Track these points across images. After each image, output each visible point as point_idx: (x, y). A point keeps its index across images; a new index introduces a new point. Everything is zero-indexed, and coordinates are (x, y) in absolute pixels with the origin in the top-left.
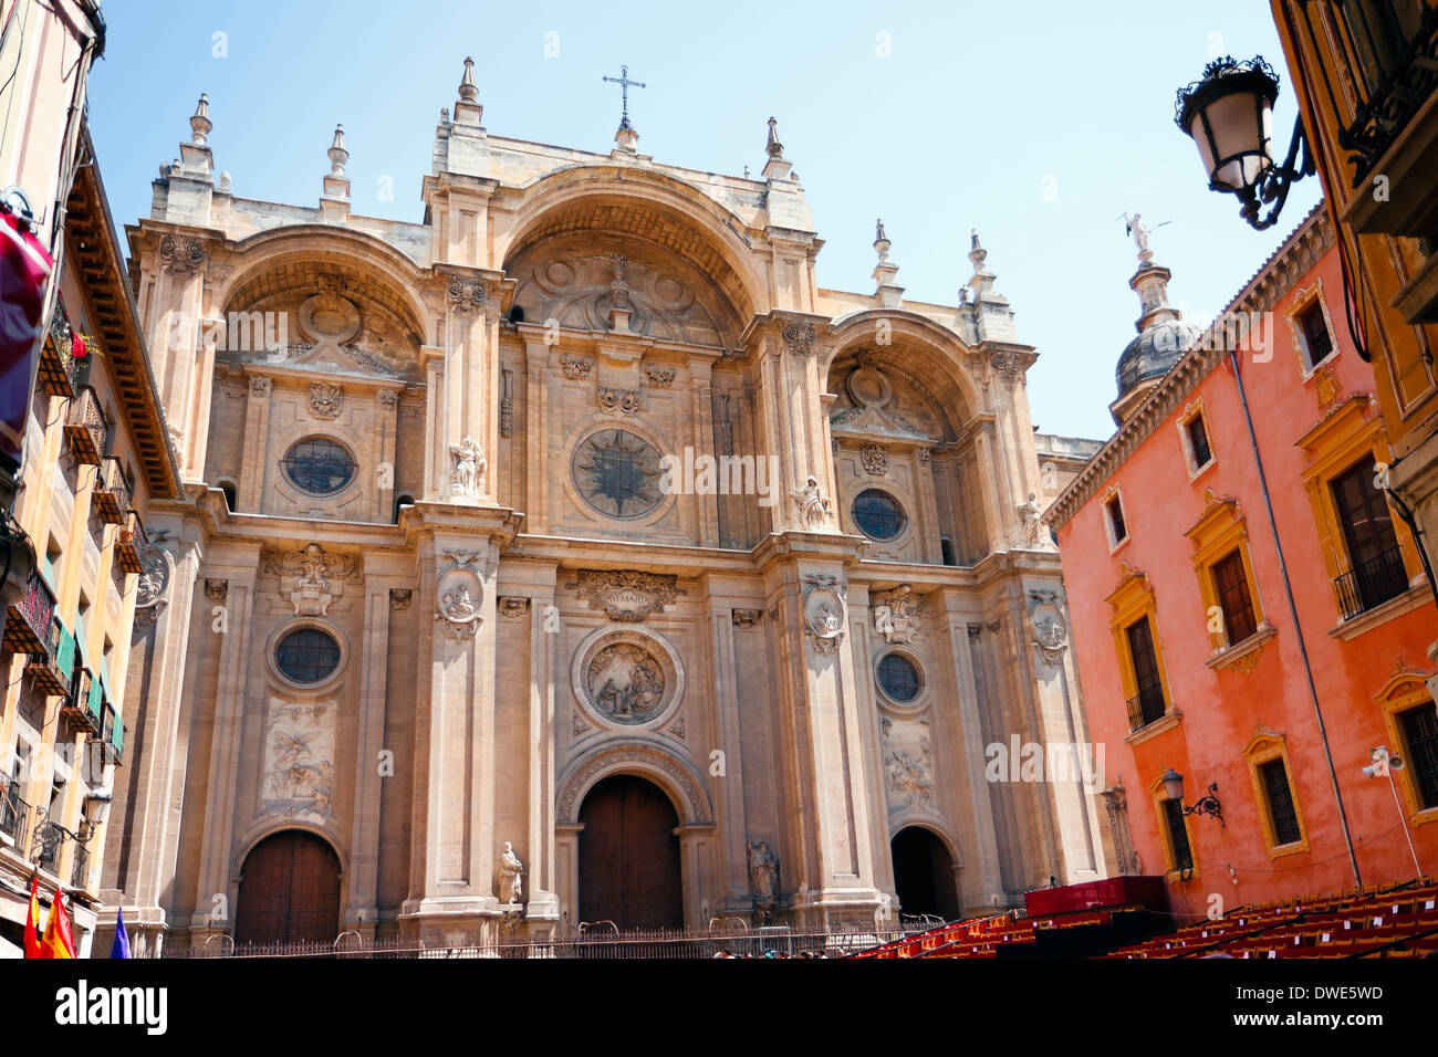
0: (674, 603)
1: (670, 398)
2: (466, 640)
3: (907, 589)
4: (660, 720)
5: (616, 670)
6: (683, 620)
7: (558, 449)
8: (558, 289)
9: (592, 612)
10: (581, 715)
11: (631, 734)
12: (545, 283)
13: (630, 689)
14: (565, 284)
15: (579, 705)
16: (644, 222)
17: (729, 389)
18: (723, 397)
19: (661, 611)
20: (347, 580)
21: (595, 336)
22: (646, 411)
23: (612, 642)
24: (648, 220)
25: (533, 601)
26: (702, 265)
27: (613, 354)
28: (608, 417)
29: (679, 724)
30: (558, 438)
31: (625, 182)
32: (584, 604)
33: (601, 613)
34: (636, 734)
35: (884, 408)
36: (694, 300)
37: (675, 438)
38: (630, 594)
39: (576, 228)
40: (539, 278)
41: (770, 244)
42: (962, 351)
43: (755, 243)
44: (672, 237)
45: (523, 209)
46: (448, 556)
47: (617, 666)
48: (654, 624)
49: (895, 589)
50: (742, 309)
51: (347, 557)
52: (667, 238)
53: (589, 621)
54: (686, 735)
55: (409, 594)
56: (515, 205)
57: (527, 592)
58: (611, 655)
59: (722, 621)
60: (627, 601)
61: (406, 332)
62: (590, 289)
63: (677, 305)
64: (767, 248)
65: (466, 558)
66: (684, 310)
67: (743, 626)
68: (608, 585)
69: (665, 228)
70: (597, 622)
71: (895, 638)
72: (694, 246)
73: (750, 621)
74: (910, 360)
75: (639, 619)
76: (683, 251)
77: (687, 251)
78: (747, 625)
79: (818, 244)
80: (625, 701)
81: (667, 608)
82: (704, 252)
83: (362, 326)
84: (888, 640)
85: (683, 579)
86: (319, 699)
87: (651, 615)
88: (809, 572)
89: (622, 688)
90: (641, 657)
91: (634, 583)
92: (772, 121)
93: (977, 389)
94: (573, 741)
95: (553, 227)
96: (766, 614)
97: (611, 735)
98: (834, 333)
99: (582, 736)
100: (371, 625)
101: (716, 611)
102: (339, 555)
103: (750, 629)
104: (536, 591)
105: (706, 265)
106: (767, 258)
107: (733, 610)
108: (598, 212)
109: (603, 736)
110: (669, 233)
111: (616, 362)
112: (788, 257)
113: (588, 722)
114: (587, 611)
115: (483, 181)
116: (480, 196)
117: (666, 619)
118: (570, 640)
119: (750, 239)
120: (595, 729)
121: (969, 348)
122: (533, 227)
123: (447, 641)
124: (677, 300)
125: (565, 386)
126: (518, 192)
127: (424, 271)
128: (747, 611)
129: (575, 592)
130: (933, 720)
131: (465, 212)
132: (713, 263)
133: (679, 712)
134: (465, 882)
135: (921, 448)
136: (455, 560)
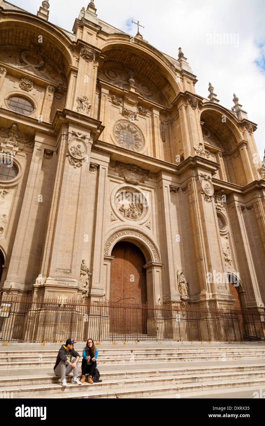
0: (148, 181)
1: (145, 119)
2: (79, 167)
3: (223, 190)
4: (143, 221)
8: (111, 78)
9: (119, 177)
10: (114, 215)
11: (132, 225)
12: (107, 75)
13: (130, 210)
14: (114, 78)
15: (113, 210)
16: (141, 65)
17: (164, 121)
19: (144, 183)
20: (26, 145)
21: (124, 91)
22: (138, 120)
25: (101, 166)
26: (156, 83)
27: (130, 100)
29: (149, 224)
31: (140, 45)
32: (117, 174)
33: (122, 178)
34: (134, 225)
35: (209, 138)
36: (152, 95)
38: (133, 174)
39: (119, 62)
40: (105, 73)
41: (183, 76)
42: (236, 122)
43: (178, 75)
44: (149, 72)
45: (108, 40)
46: (74, 134)
48: (141, 187)
49: (218, 191)
50: (169, 98)
51: (27, 136)
52: (147, 72)
53: (118, 181)
54: (151, 229)
55: (52, 153)
56: (105, 38)
57: (98, 162)
59: (166, 189)
60: (132, 176)
61: (60, 72)
62: (122, 81)
63: (148, 94)
65: (81, 136)
66: (150, 96)
67: (173, 192)
68: (126, 169)
69: (147, 69)
70: (121, 182)
72: (155, 77)
73: (175, 191)
74: (216, 126)
75: (136, 184)
76: (151, 78)
77: (152, 78)
79: (196, 81)
80: (129, 213)
81: (145, 182)
82: (159, 78)
83: (44, 64)
85: (152, 173)
87: (140, 183)
88: (201, 173)
89: (127, 209)
91: (135, 170)
92: (180, 48)
93: (241, 134)
94: (110, 223)
95: (112, 58)
96: (180, 190)
98: (202, 105)
99: (114, 222)
100: (35, 160)
101: (164, 185)
102: (25, 134)
103: (174, 194)
104: (102, 163)
105: (158, 84)
106: (182, 80)
107: (170, 186)
108: (128, 57)
109: (122, 224)
110: (148, 70)
112: (188, 81)
113: (116, 217)
114: (117, 177)
115: (96, 26)
116: (95, 30)
117: (145, 186)
118: (111, 186)
119: (177, 73)
120: (119, 220)
121: (239, 121)
122: (109, 49)
123: (70, 166)
124: (148, 93)
125: (112, 106)
126: (107, 35)
127: (73, 42)
128: (174, 187)
129: (114, 169)
130: (230, 238)
131: (89, 33)
132: (161, 81)
133: (149, 220)
134: (69, 271)
135: (220, 152)
136: (77, 136)
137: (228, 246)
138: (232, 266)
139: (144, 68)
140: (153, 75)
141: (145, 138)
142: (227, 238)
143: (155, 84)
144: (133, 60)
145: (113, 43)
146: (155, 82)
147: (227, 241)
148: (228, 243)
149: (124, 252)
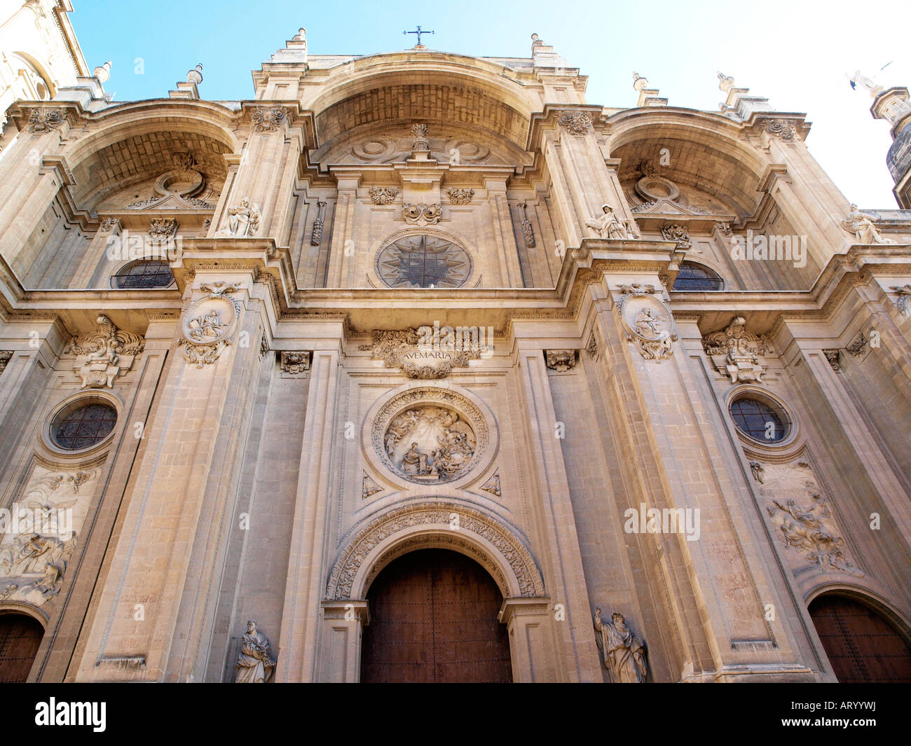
0: (479, 357)
1: (471, 211)
2: (211, 363)
3: (741, 321)
4: (468, 478)
5: (421, 437)
6: (491, 374)
7: (364, 250)
8: (372, 156)
9: (387, 370)
10: (372, 476)
11: (433, 494)
12: (362, 154)
13: (438, 454)
14: (379, 153)
15: (371, 465)
16: (439, 103)
17: (526, 200)
18: (520, 205)
19: (466, 365)
21: (396, 167)
22: (449, 220)
23: (413, 402)
24: (442, 100)
25: (316, 354)
26: (491, 127)
27: (415, 180)
28: (412, 226)
29: (493, 481)
30: (364, 244)
31: (414, 63)
32: (379, 365)
33: (396, 371)
34: (439, 493)
35: (676, 200)
37: (477, 236)
40: (357, 152)
41: (540, 81)
42: (736, 129)
43: (527, 82)
44: (464, 110)
45: (328, 81)
46: (204, 289)
47: (422, 431)
48: (460, 380)
53: (385, 381)
54: (504, 492)
56: (322, 79)
57: (309, 346)
58: (413, 419)
59: (532, 362)
60: (425, 357)
62: (400, 153)
63: (475, 158)
64: (539, 84)
65: (223, 288)
67: (559, 368)
68: (405, 344)
69: (457, 104)
70: (393, 381)
71: (742, 377)
72: (482, 111)
73: (566, 362)
75: (441, 376)
76: (475, 121)
77: (478, 119)
78: (565, 368)
79: (583, 78)
81: (472, 363)
82: (490, 112)
84: (734, 380)
86: (83, 465)
87: (454, 370)
88: (619, 283)
90: (449, 420)
93: (760, 153)
94: (360, 503)
96: (583, 354)
97: (408, 495)
98: (608, 122)
99: (373, 498)
101: (524, 354)
103: (569, 372)
104: (319, 345)
105: (495, 125)
106: (540, 91)
107: (544, 352)
108: (401, 100)
109: (398, 497)
110: (461, 107)
111: (418, 187)
112: (558, 86)
113: (380, 483)
114: (380, 371)
115: (294, 65)
116: (293, 75)
117: (472, 374)
118: (363, 400)
119: (522, 81)
120: (388, 490)
121: (741, 124)
123: (186, 366)
124: (475, 154)
125: (373, 210)
126: (325, 72)
127: (236, 112)
128: (561, 352)
129: (369, 353)
130: (815, 461)
131: (279, 86)
132: (499, 116)
133: (494, 468)
134: (140, 660)
135: (720, 223)
136: (209, 290)
137: (816, 492)
138: (850, 559)
139: (451, 106)
140: (476, 113)
141: (474, 254)
142: (802, 465)
143: (488, 130)
144: (416, 102)
145: (344, 83)
146: (486, 125)
147: (806, 475)
148: (813, 480)
149: (430, 584)
